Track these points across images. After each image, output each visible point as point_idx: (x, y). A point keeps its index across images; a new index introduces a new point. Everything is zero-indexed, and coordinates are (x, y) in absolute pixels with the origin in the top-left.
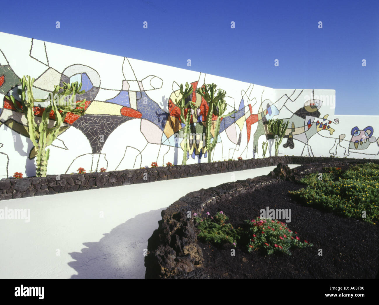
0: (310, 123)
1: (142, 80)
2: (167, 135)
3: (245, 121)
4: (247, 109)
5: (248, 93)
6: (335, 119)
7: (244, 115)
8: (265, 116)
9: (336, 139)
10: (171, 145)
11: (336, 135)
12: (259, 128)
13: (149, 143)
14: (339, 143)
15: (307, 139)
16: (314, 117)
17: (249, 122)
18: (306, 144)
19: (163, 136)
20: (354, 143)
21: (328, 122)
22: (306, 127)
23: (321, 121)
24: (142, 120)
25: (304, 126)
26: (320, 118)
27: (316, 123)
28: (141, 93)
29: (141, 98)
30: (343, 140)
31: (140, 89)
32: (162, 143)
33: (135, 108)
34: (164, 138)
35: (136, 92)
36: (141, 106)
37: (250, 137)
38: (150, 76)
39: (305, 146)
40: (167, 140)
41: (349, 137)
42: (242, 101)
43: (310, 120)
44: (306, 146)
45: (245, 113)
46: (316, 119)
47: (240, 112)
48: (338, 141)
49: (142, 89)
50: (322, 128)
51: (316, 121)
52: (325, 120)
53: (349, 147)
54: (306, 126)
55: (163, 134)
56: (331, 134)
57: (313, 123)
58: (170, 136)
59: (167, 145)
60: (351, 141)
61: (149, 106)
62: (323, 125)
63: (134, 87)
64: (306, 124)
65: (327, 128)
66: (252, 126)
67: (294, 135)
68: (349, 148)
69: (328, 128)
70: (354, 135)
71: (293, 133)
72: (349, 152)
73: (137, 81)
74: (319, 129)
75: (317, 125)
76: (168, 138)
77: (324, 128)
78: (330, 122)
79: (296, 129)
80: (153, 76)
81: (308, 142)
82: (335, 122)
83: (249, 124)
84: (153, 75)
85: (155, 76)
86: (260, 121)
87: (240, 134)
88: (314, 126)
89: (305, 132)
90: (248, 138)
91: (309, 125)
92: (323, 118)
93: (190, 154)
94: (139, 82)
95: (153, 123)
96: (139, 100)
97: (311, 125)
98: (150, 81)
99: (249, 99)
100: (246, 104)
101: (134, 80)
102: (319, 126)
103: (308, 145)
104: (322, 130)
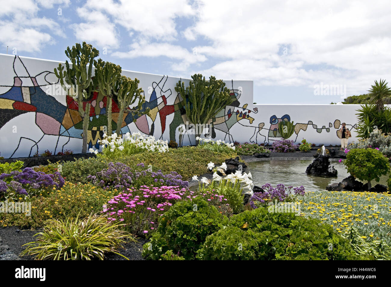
0: (231, 113)
1: (36, 76)
2: (65, 127)
3: (158, 113)
4: (160, 101)
5: (161, 85)
6: (254, 108)
7: (157, 106)
8: (183, 107)
9: (256, 127)
10: (71, 136)
11: (256, 124)
12: (176, 119)
13: (46, 134)
14: (259, 132)
15: (228, 128)
16: (234, 107)
17: (164, 113)
18: (227, 133)
19: (61, 128)
20: (273, 131)
21: (246, 111)
22: (227, 117)
23: (240, 110)
24: (37, 113)
25: (225, 116)
26: (239, 107)
27: (236, 113)
28: (35, 88)
29: (35, 93)
30: (262, 128)
31: (34, 85)
32: (60, 134)
33: (29, 102)
34: (63, 129)
35: (30, 88)
36: (35, 100)
37: (165, 128)
38: (44, 72)
39: (226, 135)
40: (66, 131)
41: (268, 125)
42: (154, 93)
43: (230, 109)
44: (228, 135)
45: (158, 104)
46: (236, 109)
47: (152, 103)
48: (257, 129)
49: (36, 85)
50: (242, 118)
51: (235, 111)
52: (244, 109)
53: (268, 135)
54: (226, 115)
55: (61, 126)
56: (251, 123)
57: (233, 112)
58: (69, 127)
59: (67, 136)
60: (270, 130)
61: (44, 100)
62: (243, 115)
63: (27, 83)
64: (226, 114)
65: (246, 117)
66: (167, 117)
67: (215, 125)
68: (268, 137)
69: (248, 118)
70: (273, 123)
71: (214, 123)
72: (268, 140)
73: (30, 78)
74: (239, 118)
75: (237, 115)
76: (67, 130)
77: (244, 118)
78: (249, 111)
79: (216, 119)
80: (48, 73)
81: (228, 131)
82: (254, 111)
83: (163, 115)
84: (48, 71)
85: (50, 73)
86: (177, 112)
87: (153, 126)
88: (234, 115)
89: (225, 122)
90: (162, 129)
91: (230, 114)
92: (243, 108)
93: (93, 145)
94: (32, 78)
95: (50, 116)
96: (33, 94)
97: (231, 115)
98: (45, 76)
99: (162, 90)
100: (158, 95)
101: (27, 76)
102: (239, 116)
103: (229, 134)
104: (242, 119)
